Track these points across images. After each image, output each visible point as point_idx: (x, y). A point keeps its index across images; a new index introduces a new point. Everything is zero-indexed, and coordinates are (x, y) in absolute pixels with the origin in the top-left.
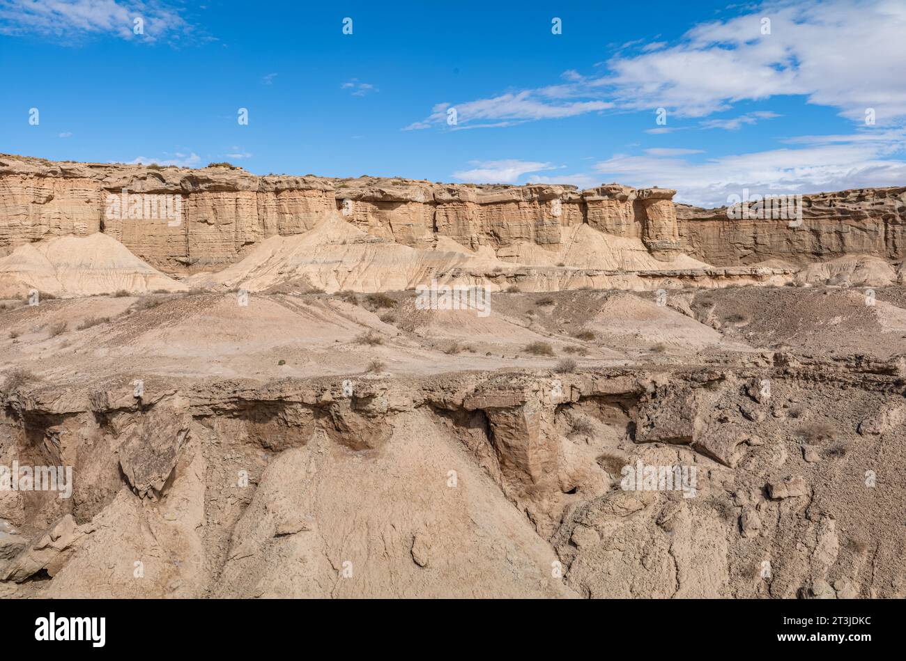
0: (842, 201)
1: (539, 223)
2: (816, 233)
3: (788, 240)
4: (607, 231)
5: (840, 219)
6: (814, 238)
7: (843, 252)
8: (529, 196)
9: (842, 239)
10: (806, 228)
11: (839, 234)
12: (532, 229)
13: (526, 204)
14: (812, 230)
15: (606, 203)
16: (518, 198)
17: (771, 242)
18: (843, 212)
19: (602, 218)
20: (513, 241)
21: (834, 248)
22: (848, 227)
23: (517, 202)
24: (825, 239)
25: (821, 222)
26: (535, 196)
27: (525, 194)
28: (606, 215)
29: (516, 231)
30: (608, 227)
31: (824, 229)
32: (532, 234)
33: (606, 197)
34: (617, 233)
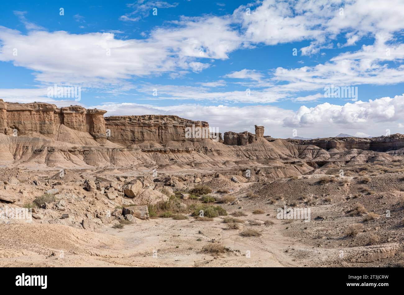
0: (143, 119)
1: (43, 123)
2: (133, 132)
3: (121, 134)
4: (74, 129)
5: (142, 127)
6: (132, 134)
7: (143, 140)
8: (37, 108)
9: (143, 135)
10: (129, 130)
11: (142, 133)
12: (38, 126)
13: (35, 113)
14: (131, 131)
15: (74, 115)
16: (31, 109)
17: (114, 135)
18: (144, 124)
19: (72, 122)
20: (27, 132)
21: (140, 138)
22: (145, 130)
23: (30, 111)
24: (136, 135)
25: (135, 127)
26: (41, 108)
27: (35, 107)
28: (74, 121)
29: (29, 126)
30: (75, 127)
31: (136, 130)
32: (38, 129)
33: (74, 112)
34: (79, 129)
